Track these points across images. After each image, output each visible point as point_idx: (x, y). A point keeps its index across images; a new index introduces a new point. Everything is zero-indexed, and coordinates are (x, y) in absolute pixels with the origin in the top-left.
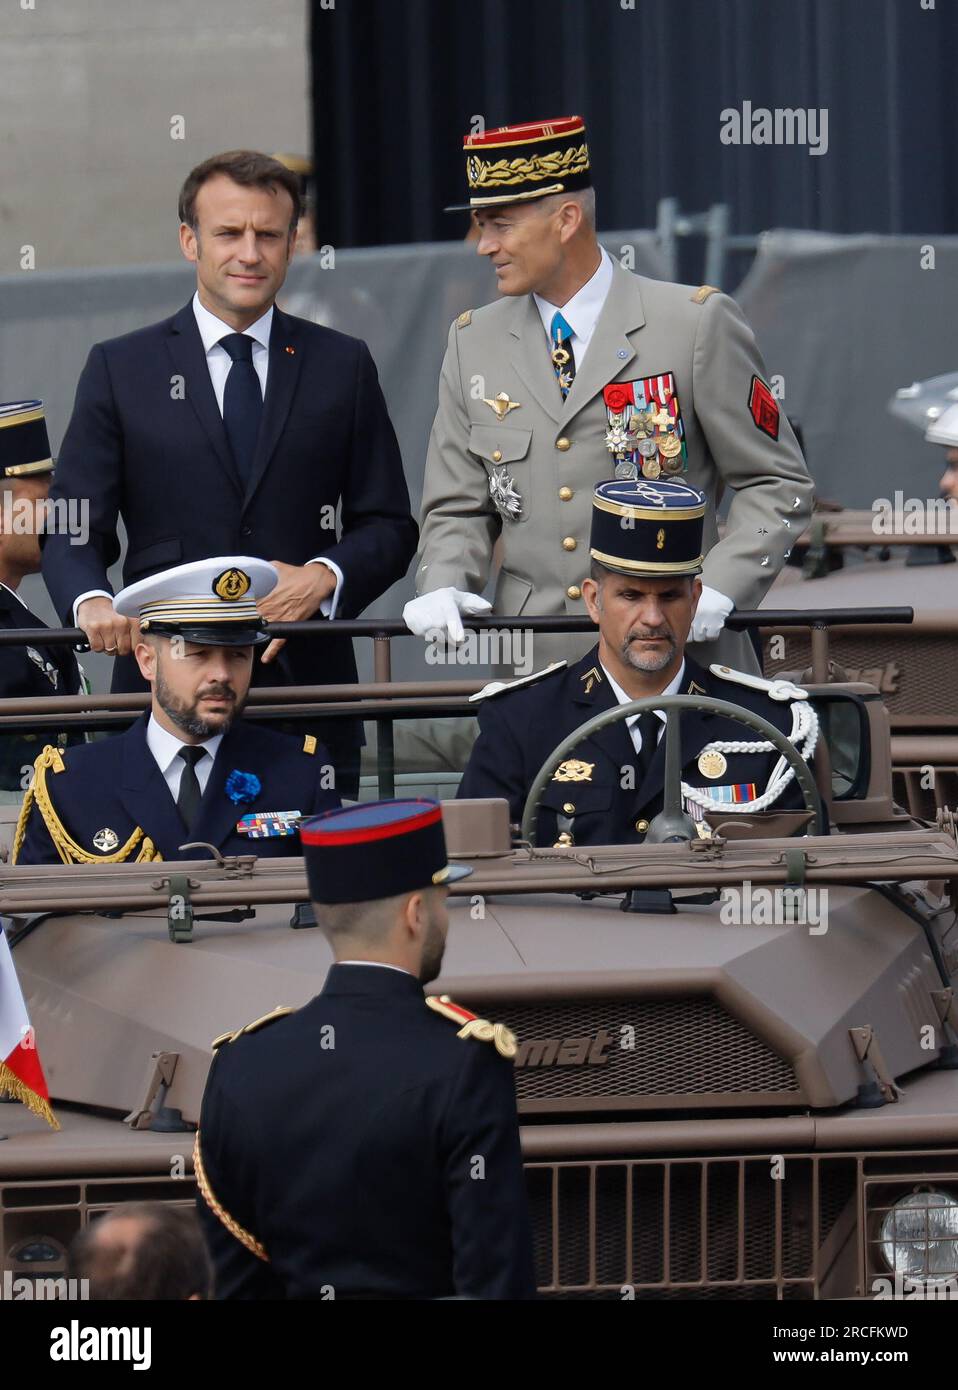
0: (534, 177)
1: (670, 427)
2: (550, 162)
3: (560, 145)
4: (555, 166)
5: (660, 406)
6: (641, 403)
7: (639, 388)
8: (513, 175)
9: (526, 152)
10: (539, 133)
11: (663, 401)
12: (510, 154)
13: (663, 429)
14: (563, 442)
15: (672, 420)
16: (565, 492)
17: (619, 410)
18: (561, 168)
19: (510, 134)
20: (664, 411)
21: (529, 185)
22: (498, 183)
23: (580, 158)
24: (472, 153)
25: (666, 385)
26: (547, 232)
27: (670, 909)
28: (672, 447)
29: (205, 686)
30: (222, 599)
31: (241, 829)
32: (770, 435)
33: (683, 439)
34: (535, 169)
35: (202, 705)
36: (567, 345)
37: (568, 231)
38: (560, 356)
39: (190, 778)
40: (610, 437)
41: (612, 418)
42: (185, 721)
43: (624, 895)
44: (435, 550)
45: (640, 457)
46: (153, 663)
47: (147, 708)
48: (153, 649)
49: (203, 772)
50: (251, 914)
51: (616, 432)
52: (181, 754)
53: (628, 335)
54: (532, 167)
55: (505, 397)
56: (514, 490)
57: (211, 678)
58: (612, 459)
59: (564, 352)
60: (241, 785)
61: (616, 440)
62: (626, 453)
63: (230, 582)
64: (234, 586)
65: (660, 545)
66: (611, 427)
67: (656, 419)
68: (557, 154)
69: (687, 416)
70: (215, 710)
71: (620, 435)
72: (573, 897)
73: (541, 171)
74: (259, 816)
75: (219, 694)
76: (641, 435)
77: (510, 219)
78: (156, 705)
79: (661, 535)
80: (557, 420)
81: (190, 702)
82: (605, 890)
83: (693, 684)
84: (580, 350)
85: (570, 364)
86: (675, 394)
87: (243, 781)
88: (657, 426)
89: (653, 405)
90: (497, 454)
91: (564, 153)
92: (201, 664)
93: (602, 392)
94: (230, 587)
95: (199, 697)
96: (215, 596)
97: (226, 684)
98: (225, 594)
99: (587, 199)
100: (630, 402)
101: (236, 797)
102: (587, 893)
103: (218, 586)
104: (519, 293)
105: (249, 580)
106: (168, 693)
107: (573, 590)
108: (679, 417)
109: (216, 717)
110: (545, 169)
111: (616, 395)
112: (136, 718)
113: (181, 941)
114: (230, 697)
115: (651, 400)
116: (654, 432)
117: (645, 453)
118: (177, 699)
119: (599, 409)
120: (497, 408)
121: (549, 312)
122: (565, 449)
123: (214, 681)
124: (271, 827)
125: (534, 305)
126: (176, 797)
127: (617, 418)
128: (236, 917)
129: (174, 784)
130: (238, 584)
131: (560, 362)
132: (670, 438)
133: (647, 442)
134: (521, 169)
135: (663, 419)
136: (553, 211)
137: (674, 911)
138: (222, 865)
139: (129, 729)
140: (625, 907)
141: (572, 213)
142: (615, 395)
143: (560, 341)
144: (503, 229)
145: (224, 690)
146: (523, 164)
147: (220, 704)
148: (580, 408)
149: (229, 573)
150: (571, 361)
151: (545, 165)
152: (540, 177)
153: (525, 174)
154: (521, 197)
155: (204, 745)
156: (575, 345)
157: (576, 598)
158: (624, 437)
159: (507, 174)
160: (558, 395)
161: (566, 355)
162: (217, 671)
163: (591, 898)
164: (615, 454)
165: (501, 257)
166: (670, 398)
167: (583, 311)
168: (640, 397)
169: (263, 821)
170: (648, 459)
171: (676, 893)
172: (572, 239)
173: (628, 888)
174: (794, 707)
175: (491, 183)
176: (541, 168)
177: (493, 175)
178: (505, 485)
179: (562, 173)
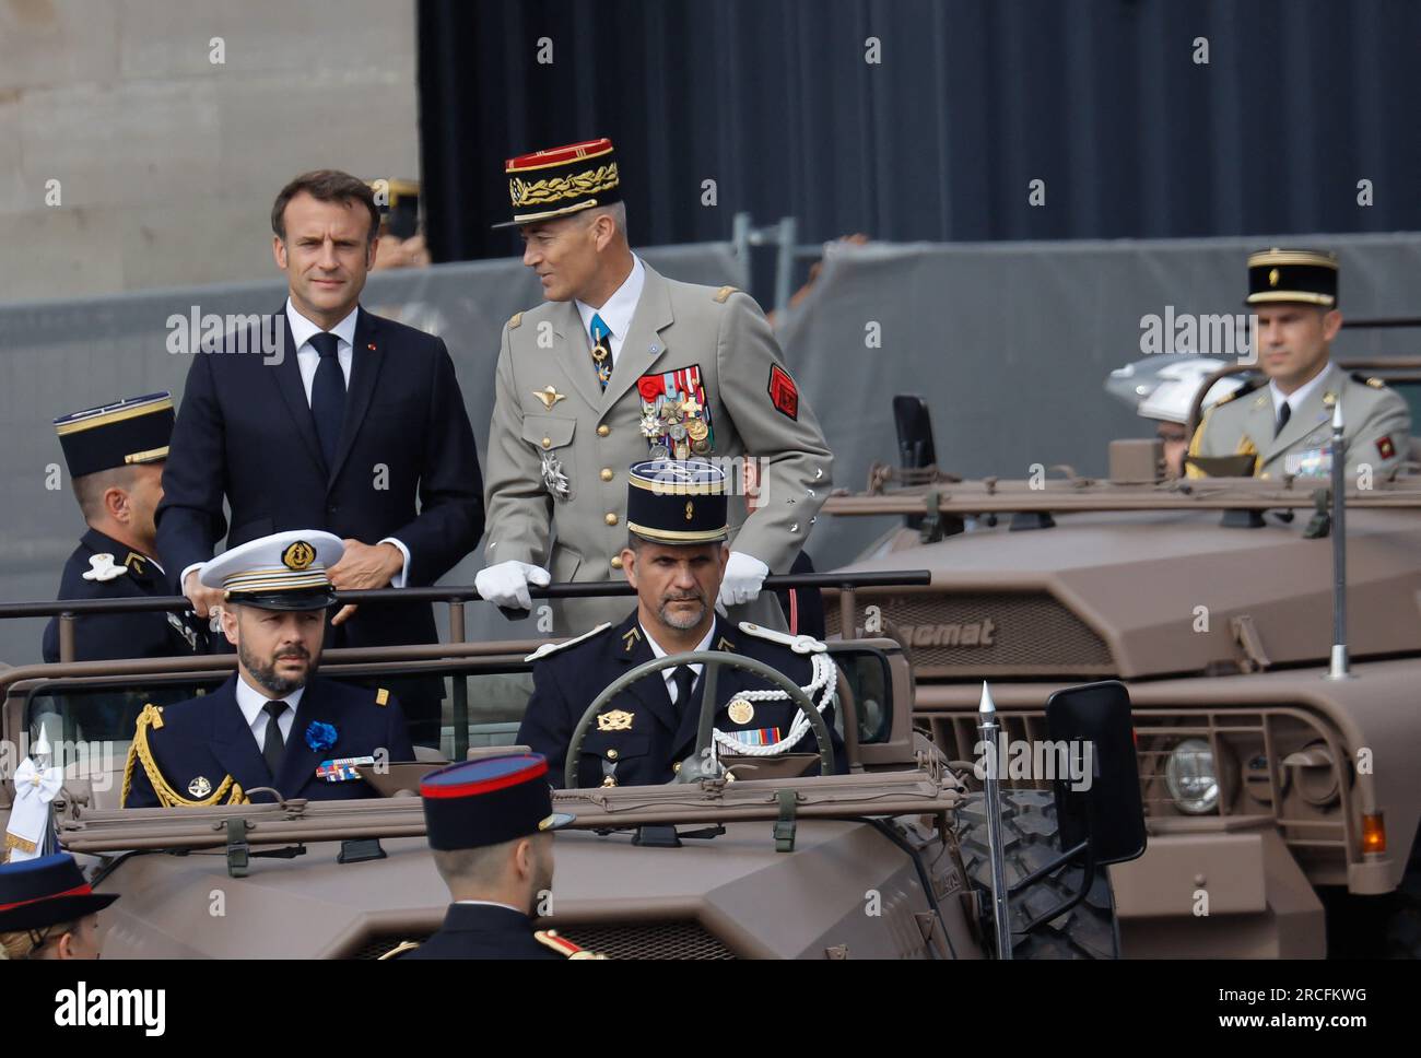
0: (570, 194)
1: (698, 414)
2: (584, 181)
3: (592, 165)
4: (588, 184)
5: (688, 395)
6: (671, 393)
7: (669, 380)
8: (552, 194)
9: (562, 172)
10: (573, 155)
11: (691, 391)
12: (548, 175)
13: (692, 415)
14: (603, 429)
15: (700, 407)
16: (606, 473)
17: (652, 399)
18: (594, 186)
19: (546, 157)
20: (692, 399)
21: (567, 202)
22: (538, 201)
23: (610, 175)
24: (514, 175)
25: (693, 376)
26: (585, 242)
27: (676, 843)
28: (700, 431)
29: (281, 647)
30: (291, 568)
31: (319, 774)
32: (791, 417)
33: (709, 424)
34: (571, 187)
35: (280, 664)
36: (605, 342)
37: (603, 240)
38: (599, 352)
39: (273, 730)
40: (644, 423)
41: (646, 406)
42: (266, 679)
43: (635, 831)
44: (501, 529)
45: (672, 441)
46: (237, 628)
47: (235, 667)
48: (235, 616)
49: (286, 724)
50: (302, 851)
51: (650, 419)
52: (265, 708)
53: (659, 332)
54: (568, 185)
55: (551, 390)
56: (562, 473)
57: (286, 639)
58: (646, 444)
59: (602, 349)
60: (318, 735)
61: (650, 426)
62: (659, 438)
63: (297, 553)
64: (300, 557)
65: (689, 516)
66: (645, 415)
67: (685, 407)
68: (589, 173)
69: (713, 403)
70: (292, 668)
71: (653, 422)
72: (591, 833)
73: (576, 189)
74: (336, 762)
75: (294, 653)
76: (673, 421)
77: (552, 232)
78: (241, 667)
79: (689, 508)
80: (596, 408)
81: (269, 661)
82: (620, 826)
83: (723, 640)
84: (616, 346)
85: (608, 361)
86: (702, 384)
87: (321, 731)
88: (686, 413)
89: (682, 394)
90: (546, 441)
91: (596, 171)
92: (276, 628)
93: (636, 384)
94: (298, 558)
95: (276, 657)
96: (285, 567)
97: (299, 644)
98: (293, 564)
99: (618, 211)
100: (661, 392)
101: (315, 745)
102: (603, 829)
103: (287, 557)
104: (562, 299)
105: (314, 551)
106: (248, 655)
107: (616, 560)
108: (705, 404)
109: (292, 674)
110: (579, 186)
111: (650, 386)
112: (227, 677)
113: (237, 876)
114: (303, 655)
115: (680, 390)
116: (684, 418)
117: (676, 437)
118: (257, 660)
119: (635, 397)
120: (545, 399)
121: (588, 314)
122: (605, 435)
123: (288, 642)
124: (347, 772)
125: (576, 310)
126: (262, 747)
127: (650, 406)
128: (289, 853)
129: (260, 736)
130: (304, 555)
131: (599, 358)
132: (698, 424)
133: (677, 427)
134: (558, 187)
135: (691, 406)
136: (589, 224)
137: (679, 845)
138: (284, 807)
139: (223, 686)
140: (636, 842)
141: (605, 225)
142: (648, 387)
143: (598, 339)
144: (546, 241)
145: (298, 650)
146: (561, 183)
147: (295, 663)
148: (616, 399)
149: (295, 546)
150: (609, 356)
151: (580, 183)
152: (576, 194)
153: (562, 192)
154: (559, 212)
155: (287, 700)
156: (613, 343)
157: (619, 567)
158: (657, 423)
159: (547, 193)
160: (598, 387)
161: (605, 352)
162: (291, 634)
163: (606, 834)
164: (649, 439)
165: (546, 267)
166: (697, 388)
167: (618, 312)
168: (671, 387)
169: (340, 767)
170: (679, 442)
171: (681, 829)
172: (606, 248)
173: (638, 825)
174: (814, 659)
175: (532, 201)
176: (576, 185)
177: (534, 194)
178: (553, 469)
179: (595, 190)
